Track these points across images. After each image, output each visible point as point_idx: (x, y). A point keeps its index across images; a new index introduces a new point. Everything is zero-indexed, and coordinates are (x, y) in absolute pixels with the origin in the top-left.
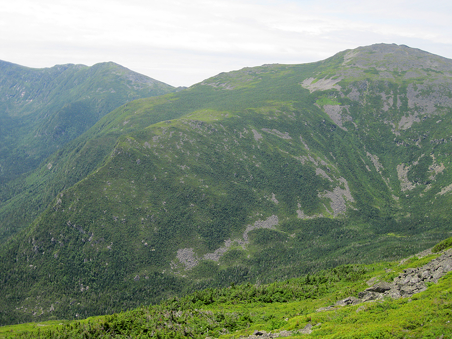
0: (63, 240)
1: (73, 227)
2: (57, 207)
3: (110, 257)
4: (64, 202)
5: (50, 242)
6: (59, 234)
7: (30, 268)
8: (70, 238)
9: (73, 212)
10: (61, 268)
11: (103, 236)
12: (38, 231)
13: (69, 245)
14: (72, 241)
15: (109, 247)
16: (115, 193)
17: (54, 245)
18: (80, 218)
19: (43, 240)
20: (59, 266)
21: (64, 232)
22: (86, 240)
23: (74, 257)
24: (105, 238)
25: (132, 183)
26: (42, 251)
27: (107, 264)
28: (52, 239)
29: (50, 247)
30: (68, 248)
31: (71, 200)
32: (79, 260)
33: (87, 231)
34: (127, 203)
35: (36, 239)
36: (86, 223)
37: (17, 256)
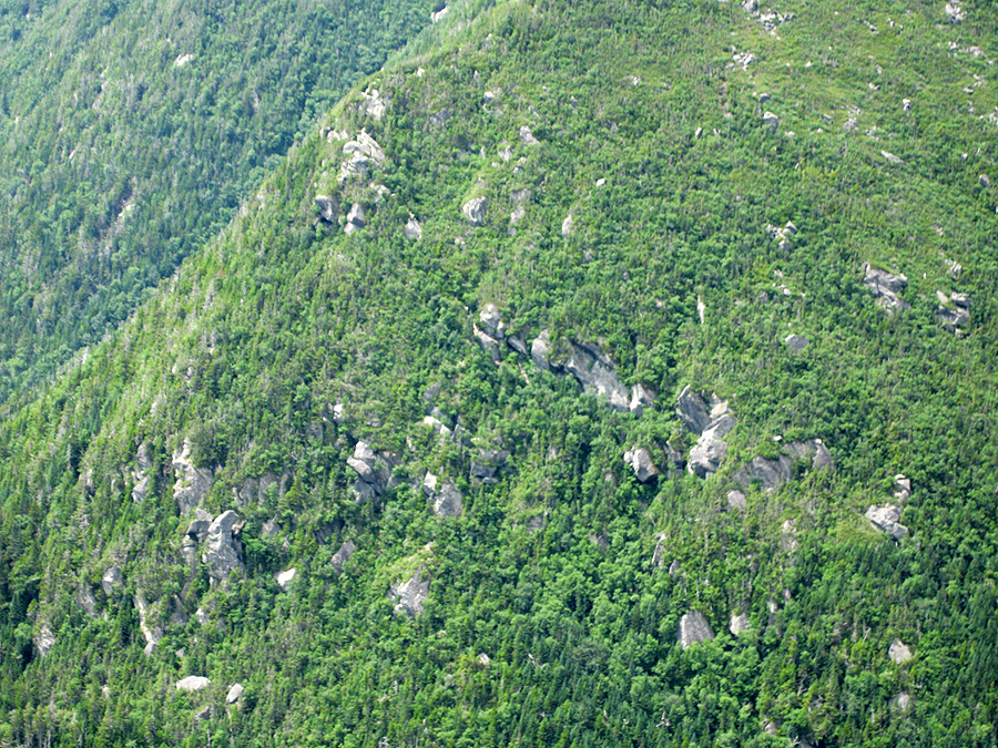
0: (458, 464)
1: (526, 357)
2: (357, 196)
3: (919, 592)
4: (406, 160)
5: (341, 483)
6: (416, 414)
7: (187, 702)
8: (517, 443)
9: (503, 230)
10: (485, 698)
11: (818, 425)
12: (216, 392)
13: (516, 506)
14: (536, 474)
15: (882, 514)
16: (835, 91)
17: (377, 511)
18: (580, 280)
19: (275, 468)
20: (457, 676)
21: (458, 400)
22: (669, 455)
23: (579, 604)
24: (830, 438)
25: (951, 22)
26: (270, 561)
27: (901, 653)
28: (360, 459)
29: (340, 522)
30: (512, 530)
31: (464, 142)
32: (636, 623)
33: (659, 386)
34: (943, 170)
35: (213, 456)
36: (642, 320)
37: (44, 610)
